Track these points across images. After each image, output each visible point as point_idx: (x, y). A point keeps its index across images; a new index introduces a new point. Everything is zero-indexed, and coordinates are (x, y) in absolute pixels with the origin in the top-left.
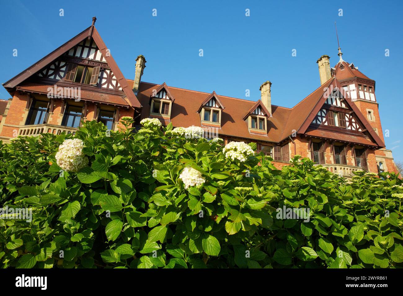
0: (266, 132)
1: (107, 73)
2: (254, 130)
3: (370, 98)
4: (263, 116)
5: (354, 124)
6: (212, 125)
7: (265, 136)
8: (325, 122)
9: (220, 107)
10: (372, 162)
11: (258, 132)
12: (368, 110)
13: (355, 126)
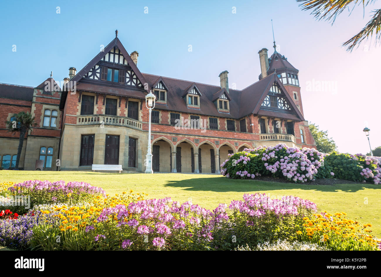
0: (229, 111)
1: (129, 73)
2: (221, 110)
3: (295, 83)
4: (226, 99)
5: (286, 105)
6: (194, 107)
7: (228, 114)
8: (268, 104)
9: (199, 94)
10: (297, 131)
11: (224, 111)
12: (294, 92)
13: (287, 107)
